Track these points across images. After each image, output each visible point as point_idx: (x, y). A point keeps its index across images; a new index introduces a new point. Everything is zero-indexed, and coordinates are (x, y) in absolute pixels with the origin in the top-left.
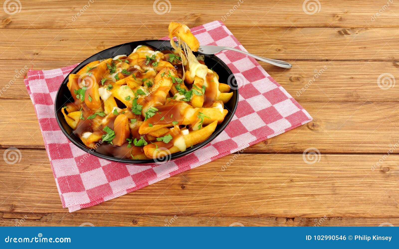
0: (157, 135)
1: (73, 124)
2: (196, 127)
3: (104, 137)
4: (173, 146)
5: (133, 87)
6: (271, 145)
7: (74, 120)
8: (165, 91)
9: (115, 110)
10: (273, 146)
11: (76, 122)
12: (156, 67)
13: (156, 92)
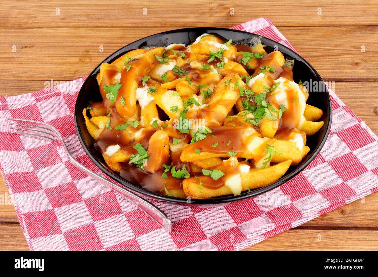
0: (205, 166)
1: (96, 133)
2: (259, 164)
3: (133, 158)
4: (224, 185)
5: (185, 94)
6: (350, 215)
7: (98, 128)
8: (226, 106)
9: (155, 122)
10: (355, 218)
11: (100, 131)
12: (222, 69)
13: (215, 105)
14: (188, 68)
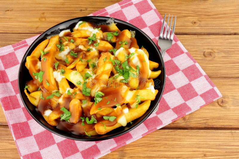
0: (104, 114)
1: (35, 103)
2: (133, 106)
3: (62, 116)
4: (117, 123)
5: (82, 70)
7: (36, 99)
8: (107, 74)
9: (69, 91)
11: (38, 100)
12: (97, 47)
13: (101, 75)
14: (78, 51)
